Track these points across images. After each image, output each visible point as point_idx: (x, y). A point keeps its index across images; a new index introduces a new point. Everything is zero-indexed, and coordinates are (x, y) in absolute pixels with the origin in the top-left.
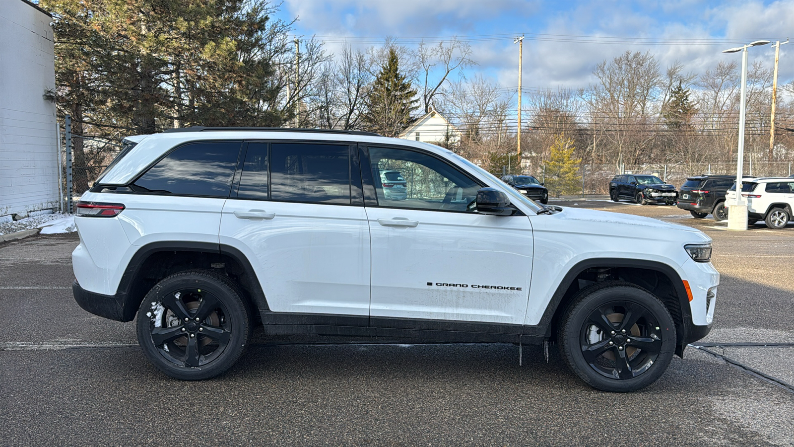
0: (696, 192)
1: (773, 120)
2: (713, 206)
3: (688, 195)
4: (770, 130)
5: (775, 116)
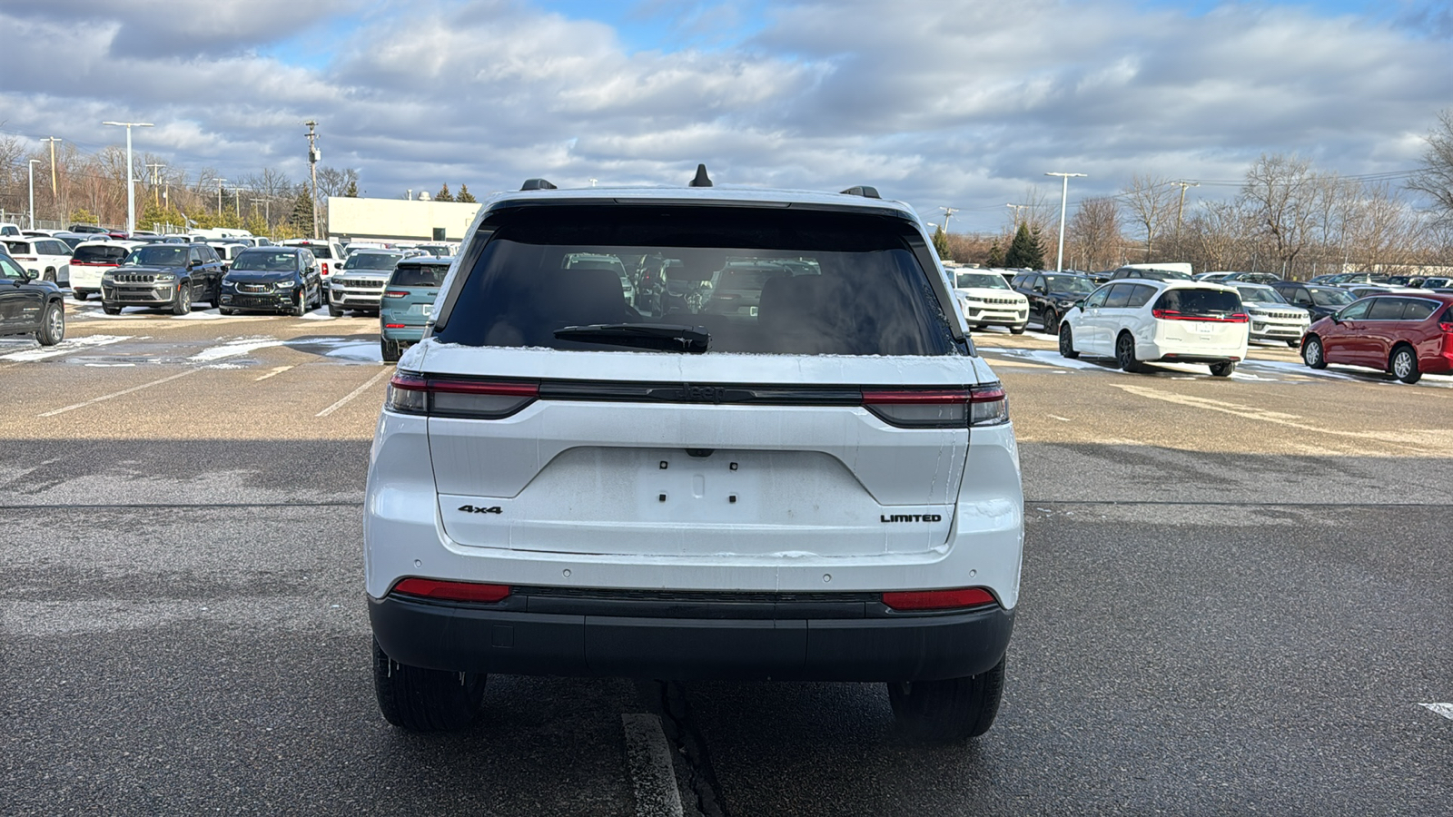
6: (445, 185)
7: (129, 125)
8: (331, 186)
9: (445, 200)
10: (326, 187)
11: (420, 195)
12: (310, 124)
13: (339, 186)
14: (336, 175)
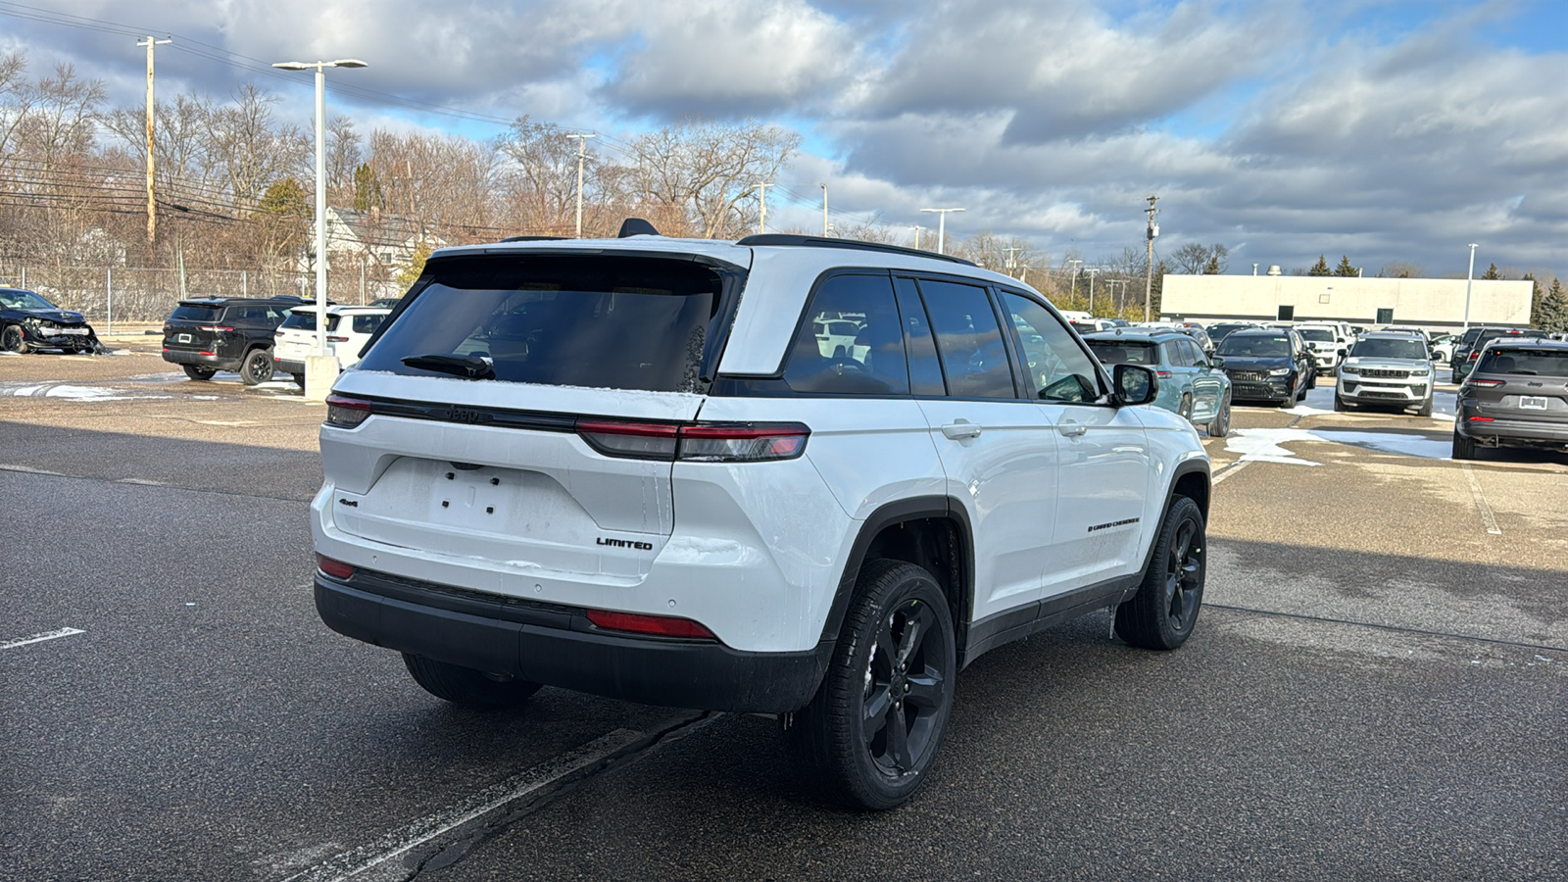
0: (211, 329)
1: (151, 188)
2: (242, 356)
3: (190, 336)
4: (146, 206)
5: (154, 181)
6: (1322, 258)
7: (943, 210)
8: (1195, 264)
9: (1321, 275)
10: (1191, 265)
11: (1269, 270)
12: (1151, 199)
13: (1205, 263)
14: (1203, 251)
